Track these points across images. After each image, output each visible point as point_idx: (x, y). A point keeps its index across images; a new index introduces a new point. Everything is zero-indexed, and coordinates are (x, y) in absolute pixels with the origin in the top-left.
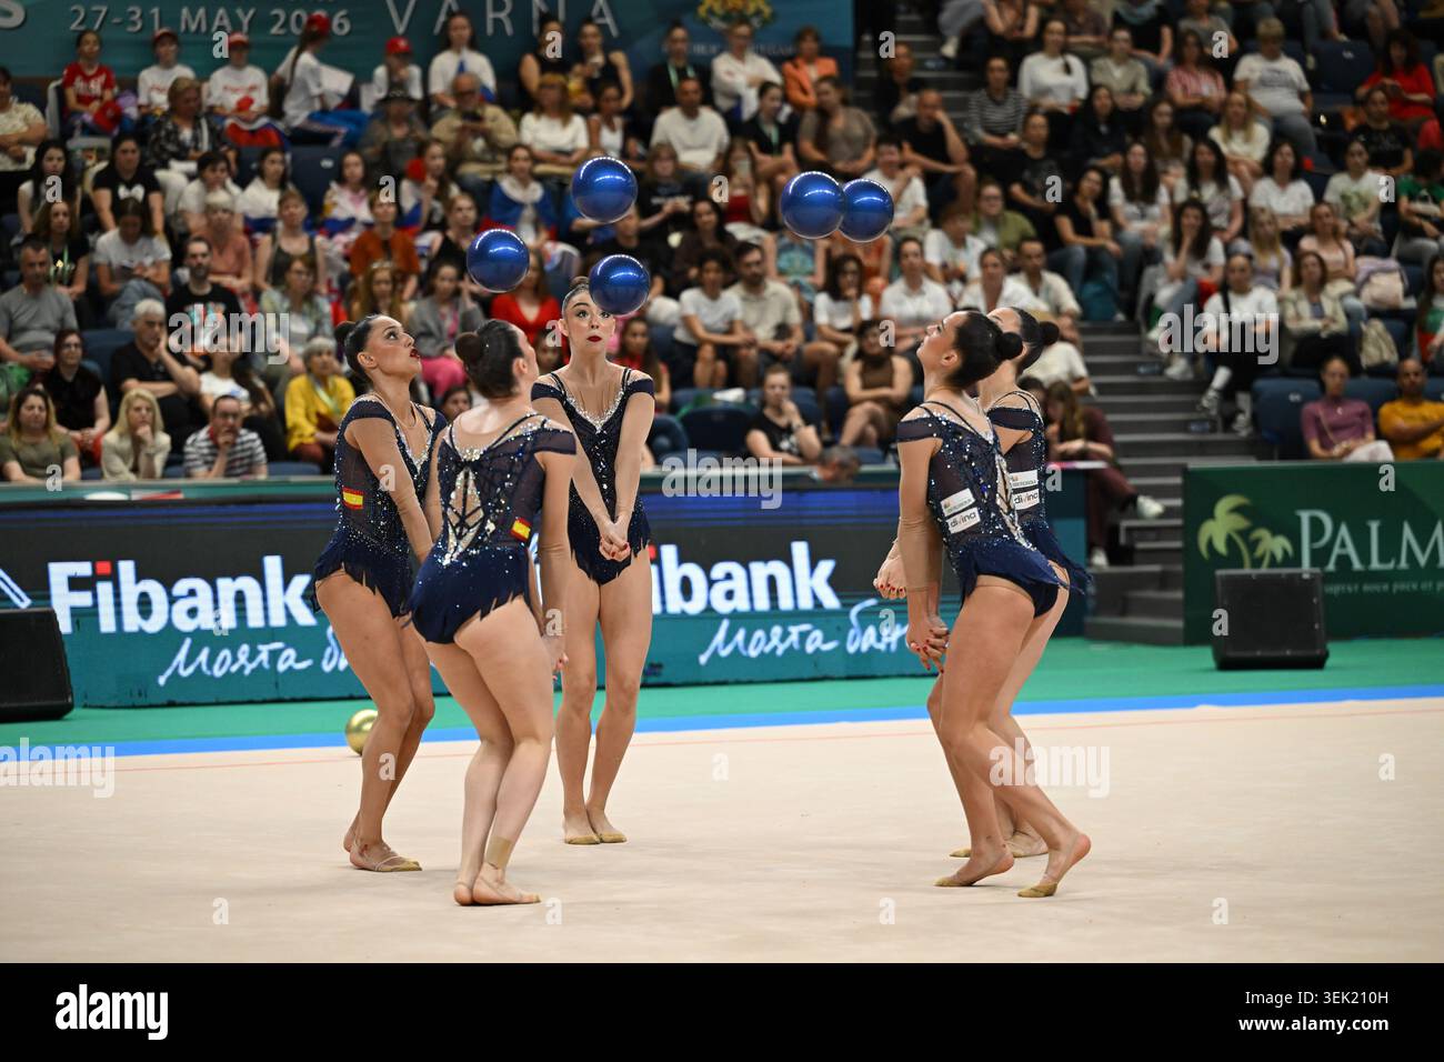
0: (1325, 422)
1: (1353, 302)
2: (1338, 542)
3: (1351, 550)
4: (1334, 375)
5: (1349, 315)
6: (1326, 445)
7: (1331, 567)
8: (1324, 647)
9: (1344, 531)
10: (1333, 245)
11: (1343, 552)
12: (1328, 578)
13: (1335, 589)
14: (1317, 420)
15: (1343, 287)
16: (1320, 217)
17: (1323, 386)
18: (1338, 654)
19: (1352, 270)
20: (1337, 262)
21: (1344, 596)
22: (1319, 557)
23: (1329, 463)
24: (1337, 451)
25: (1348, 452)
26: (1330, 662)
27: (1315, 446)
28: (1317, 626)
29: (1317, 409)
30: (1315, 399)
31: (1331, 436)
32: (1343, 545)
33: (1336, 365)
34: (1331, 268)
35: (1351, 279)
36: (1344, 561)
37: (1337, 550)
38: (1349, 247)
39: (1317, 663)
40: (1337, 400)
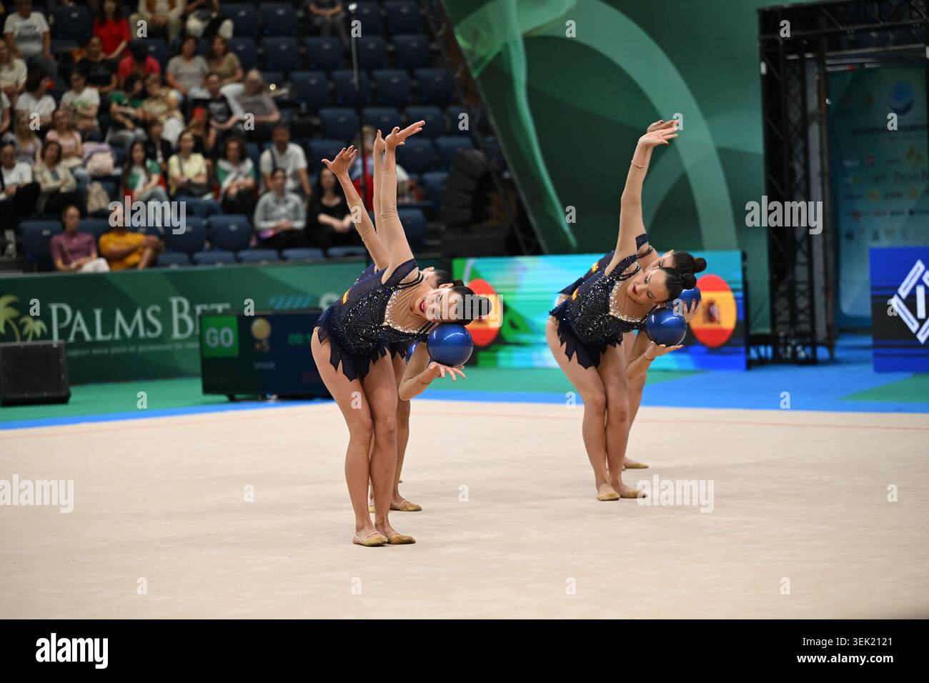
0: (66, 248)
1: (80, 172)
2: (75, 324)
3: (84, 328)
4: (72, 217)
5: (78, 180)
6: (66, 262)
7: (72, 339)
8: (68, 390)
9: (79, 317)
10: (67, 135)
11: (79, 330)
12: (69, 346)
13: (74, 353)
14: (61, 247)
15: (75, 162)
16: (59, 118)
17: (64, 226)
18: (77, 394)
19: (80, 151)
20: (70, 146)
21: (80, 358)
22: (64, 333)
23: (67, 274)
24: (73, 265)
25: (80, 267)
26: (72, 399)
27: (59, 263)
28: (63, 377)
29: (60, 239)
30: (58, 232)
31: (70, 257)
32: (79, 325)
33: (73, 211)
34: (65, 151)
35: (80, 156)
36: (79, 335)
37: (75, 329)
38: (78, 136)
39: (64, 400)
40: (73, 234)
